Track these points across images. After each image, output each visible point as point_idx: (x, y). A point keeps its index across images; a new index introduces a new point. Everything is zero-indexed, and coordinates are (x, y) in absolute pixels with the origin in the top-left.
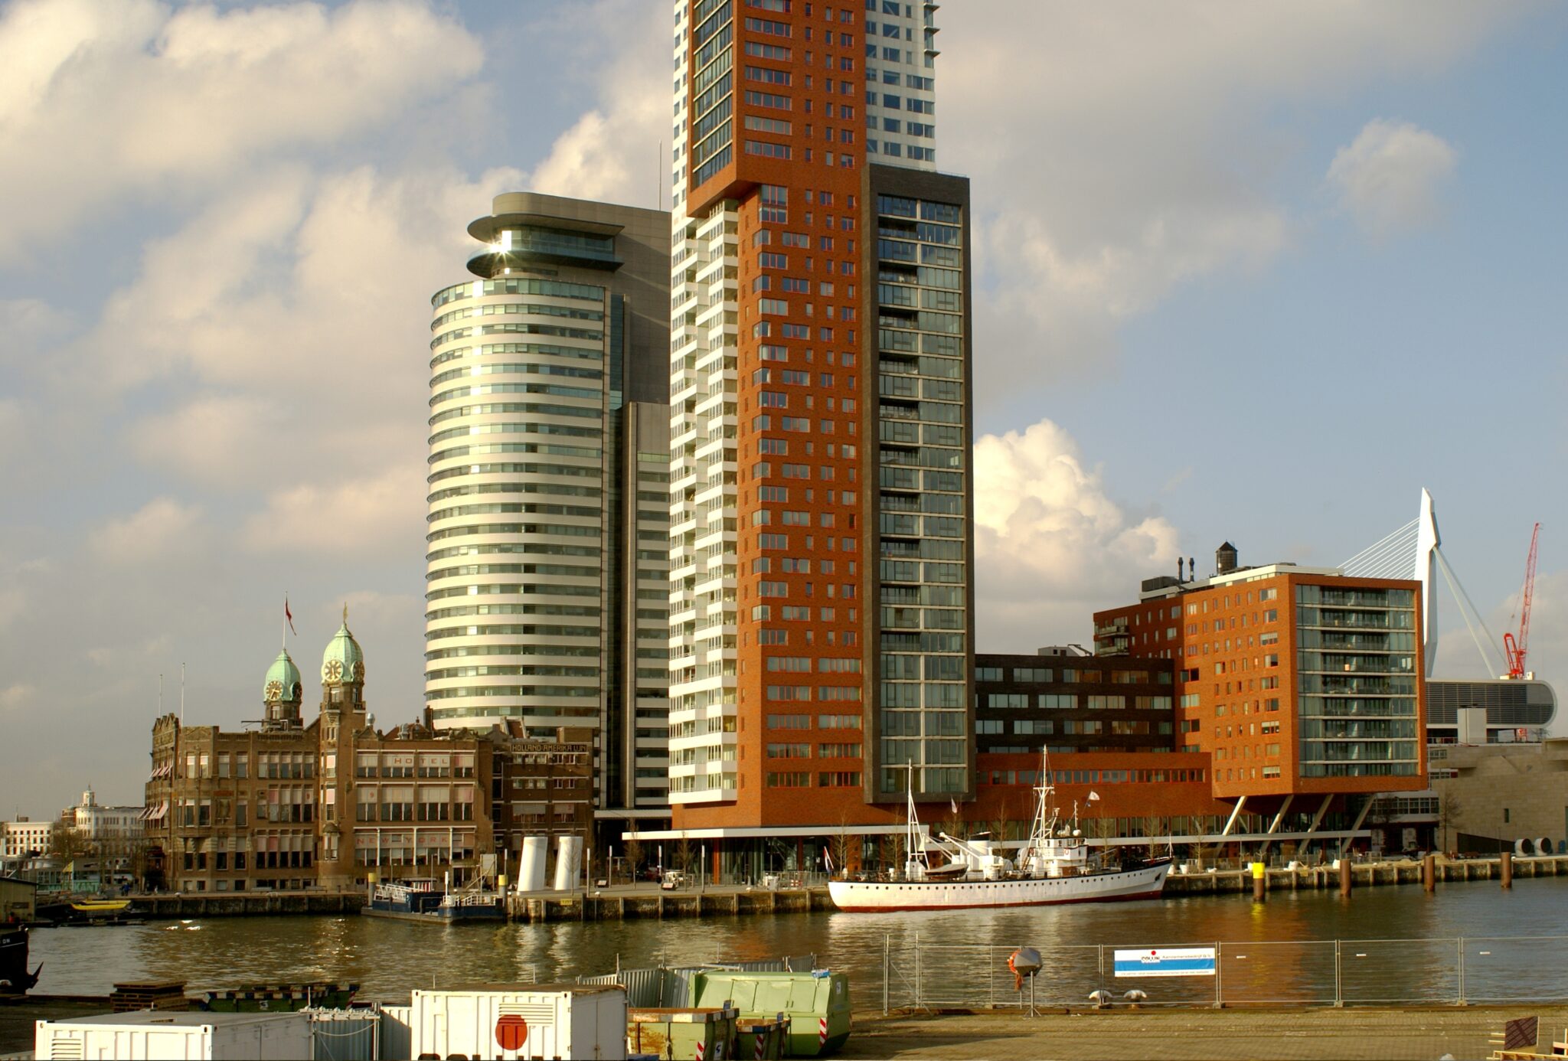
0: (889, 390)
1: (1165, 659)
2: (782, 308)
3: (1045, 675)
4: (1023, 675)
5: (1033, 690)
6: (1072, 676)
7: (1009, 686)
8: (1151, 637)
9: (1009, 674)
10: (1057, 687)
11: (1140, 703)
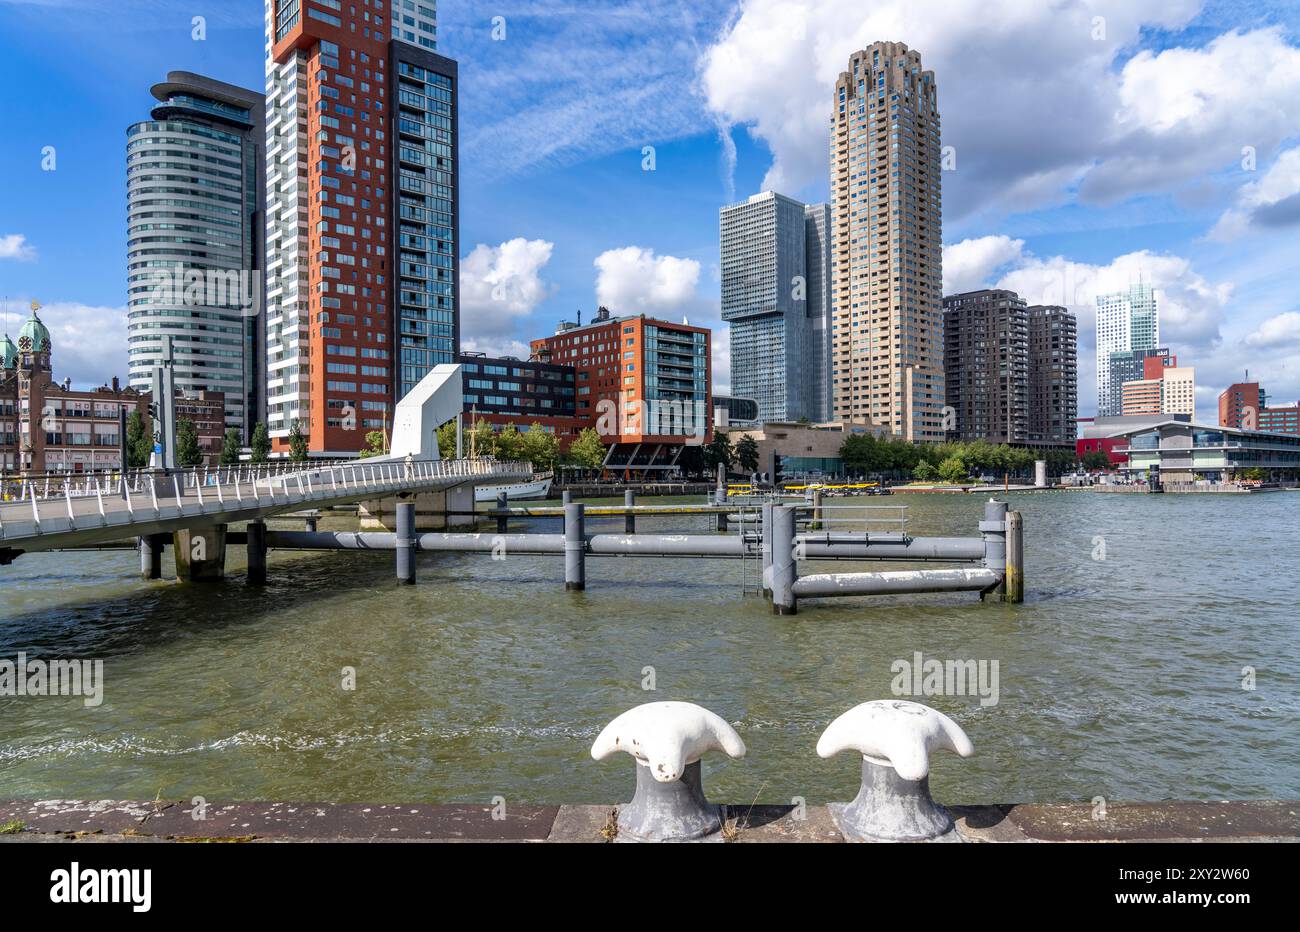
0: (406, 186)
1: (570, 367)
2: (335, 124)
3: (502, 371)
4: (490, 370)
5: (495, 379)
6: (517, 372)
7: (481, 376)
8: (562, 355)
9: (481, 369)
10: (510, 378)
11: (556, 390)
